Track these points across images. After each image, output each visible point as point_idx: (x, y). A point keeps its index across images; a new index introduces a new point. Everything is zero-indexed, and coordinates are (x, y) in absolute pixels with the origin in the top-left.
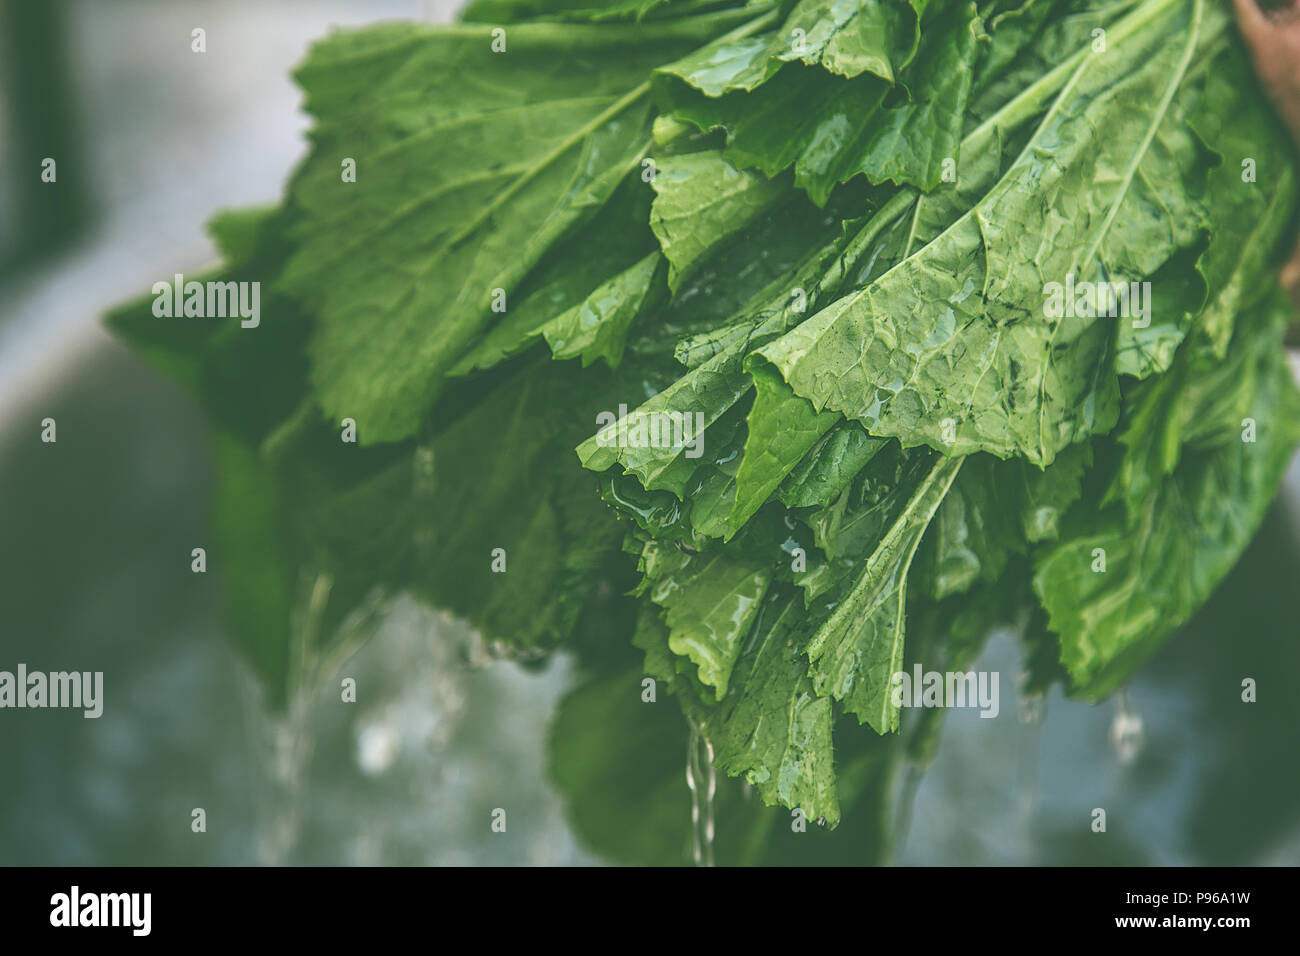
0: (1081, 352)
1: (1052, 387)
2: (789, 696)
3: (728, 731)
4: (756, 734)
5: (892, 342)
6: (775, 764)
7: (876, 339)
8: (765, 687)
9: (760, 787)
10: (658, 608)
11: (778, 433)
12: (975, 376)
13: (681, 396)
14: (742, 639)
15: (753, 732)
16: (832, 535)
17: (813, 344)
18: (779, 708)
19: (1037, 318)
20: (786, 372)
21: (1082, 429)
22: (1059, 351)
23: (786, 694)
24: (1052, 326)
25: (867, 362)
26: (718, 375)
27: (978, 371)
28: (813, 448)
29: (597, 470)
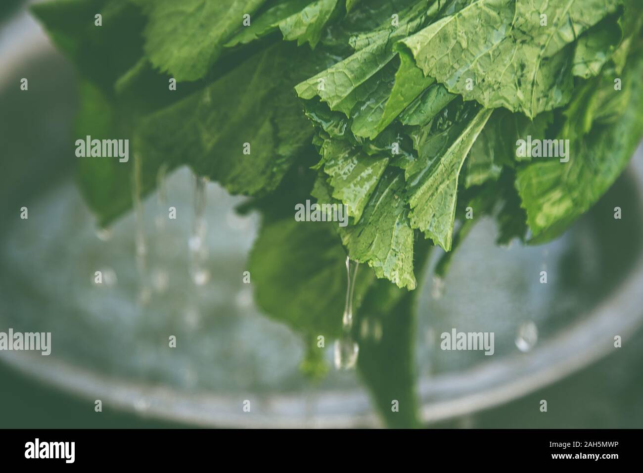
0: (554, 63)
1: (540, 79)
2: (393, 224)
3: (359, 241)
4: (374, 243)
5: (464, 45)
6: (384, 257)
7: (457, 42)
8: (381, 219)
9: (375, 268)
10: (327, 176)
11: (406, 85)
12: (503, 67)
13: (352, 63)
14: (370, 195)
15: (373, 241)
16: (422, 144)
17: (428, 41)
18: (387, 230)
19: (536, 41)
20: (415, 53)
21: (550, 104)
22: (545, 61)
23: (391, 223)
24: (543, 47)
25: (451, 53)
26: (372, 54)
27: (505, 65)
28: (419, 95)
29: (305, 98)
